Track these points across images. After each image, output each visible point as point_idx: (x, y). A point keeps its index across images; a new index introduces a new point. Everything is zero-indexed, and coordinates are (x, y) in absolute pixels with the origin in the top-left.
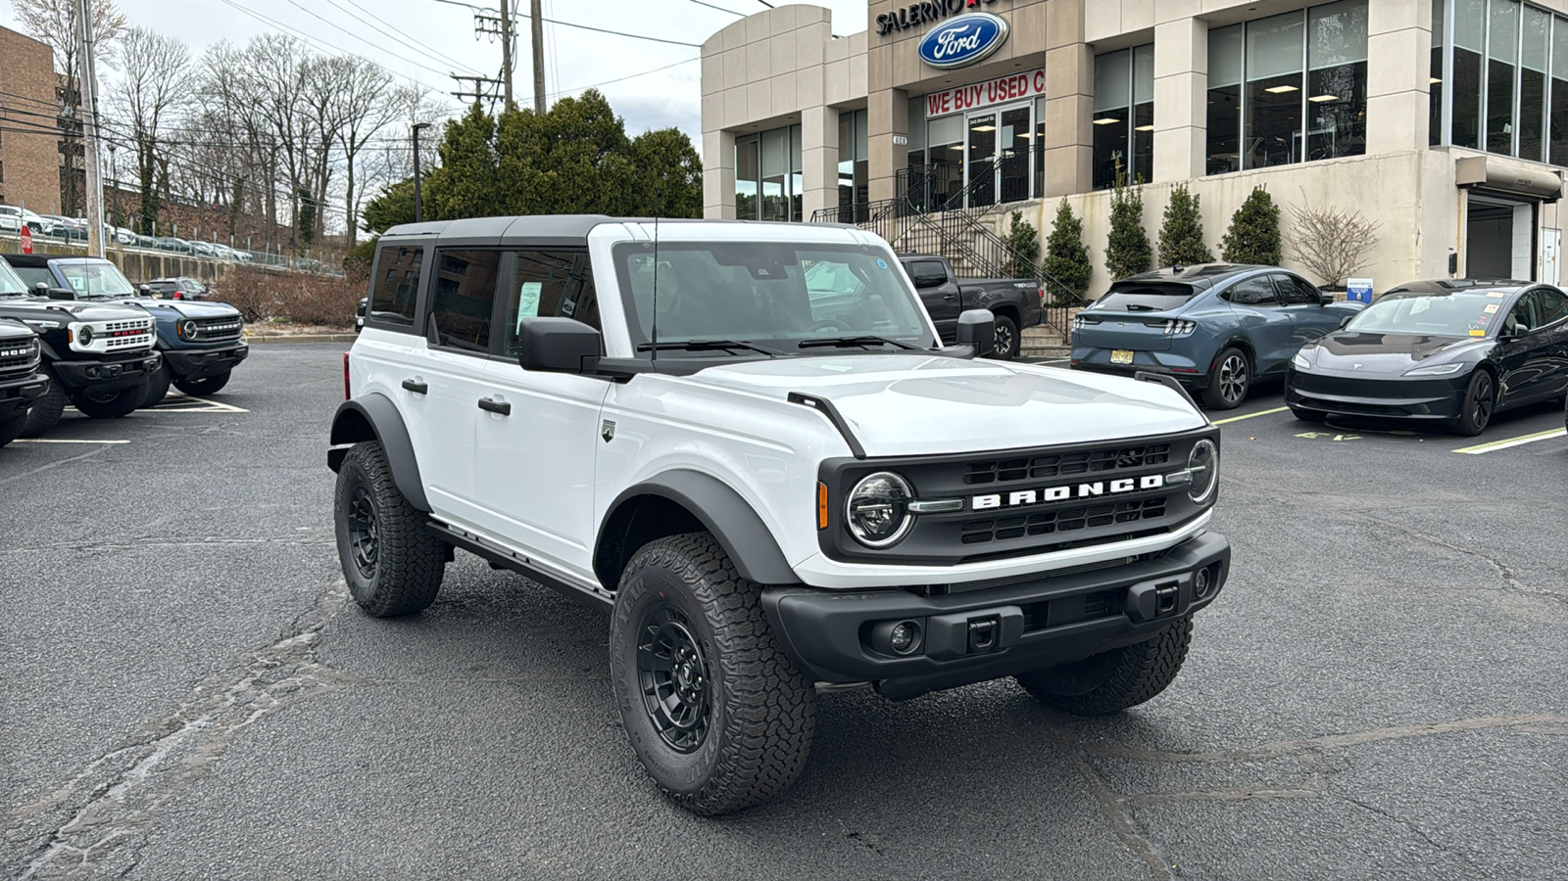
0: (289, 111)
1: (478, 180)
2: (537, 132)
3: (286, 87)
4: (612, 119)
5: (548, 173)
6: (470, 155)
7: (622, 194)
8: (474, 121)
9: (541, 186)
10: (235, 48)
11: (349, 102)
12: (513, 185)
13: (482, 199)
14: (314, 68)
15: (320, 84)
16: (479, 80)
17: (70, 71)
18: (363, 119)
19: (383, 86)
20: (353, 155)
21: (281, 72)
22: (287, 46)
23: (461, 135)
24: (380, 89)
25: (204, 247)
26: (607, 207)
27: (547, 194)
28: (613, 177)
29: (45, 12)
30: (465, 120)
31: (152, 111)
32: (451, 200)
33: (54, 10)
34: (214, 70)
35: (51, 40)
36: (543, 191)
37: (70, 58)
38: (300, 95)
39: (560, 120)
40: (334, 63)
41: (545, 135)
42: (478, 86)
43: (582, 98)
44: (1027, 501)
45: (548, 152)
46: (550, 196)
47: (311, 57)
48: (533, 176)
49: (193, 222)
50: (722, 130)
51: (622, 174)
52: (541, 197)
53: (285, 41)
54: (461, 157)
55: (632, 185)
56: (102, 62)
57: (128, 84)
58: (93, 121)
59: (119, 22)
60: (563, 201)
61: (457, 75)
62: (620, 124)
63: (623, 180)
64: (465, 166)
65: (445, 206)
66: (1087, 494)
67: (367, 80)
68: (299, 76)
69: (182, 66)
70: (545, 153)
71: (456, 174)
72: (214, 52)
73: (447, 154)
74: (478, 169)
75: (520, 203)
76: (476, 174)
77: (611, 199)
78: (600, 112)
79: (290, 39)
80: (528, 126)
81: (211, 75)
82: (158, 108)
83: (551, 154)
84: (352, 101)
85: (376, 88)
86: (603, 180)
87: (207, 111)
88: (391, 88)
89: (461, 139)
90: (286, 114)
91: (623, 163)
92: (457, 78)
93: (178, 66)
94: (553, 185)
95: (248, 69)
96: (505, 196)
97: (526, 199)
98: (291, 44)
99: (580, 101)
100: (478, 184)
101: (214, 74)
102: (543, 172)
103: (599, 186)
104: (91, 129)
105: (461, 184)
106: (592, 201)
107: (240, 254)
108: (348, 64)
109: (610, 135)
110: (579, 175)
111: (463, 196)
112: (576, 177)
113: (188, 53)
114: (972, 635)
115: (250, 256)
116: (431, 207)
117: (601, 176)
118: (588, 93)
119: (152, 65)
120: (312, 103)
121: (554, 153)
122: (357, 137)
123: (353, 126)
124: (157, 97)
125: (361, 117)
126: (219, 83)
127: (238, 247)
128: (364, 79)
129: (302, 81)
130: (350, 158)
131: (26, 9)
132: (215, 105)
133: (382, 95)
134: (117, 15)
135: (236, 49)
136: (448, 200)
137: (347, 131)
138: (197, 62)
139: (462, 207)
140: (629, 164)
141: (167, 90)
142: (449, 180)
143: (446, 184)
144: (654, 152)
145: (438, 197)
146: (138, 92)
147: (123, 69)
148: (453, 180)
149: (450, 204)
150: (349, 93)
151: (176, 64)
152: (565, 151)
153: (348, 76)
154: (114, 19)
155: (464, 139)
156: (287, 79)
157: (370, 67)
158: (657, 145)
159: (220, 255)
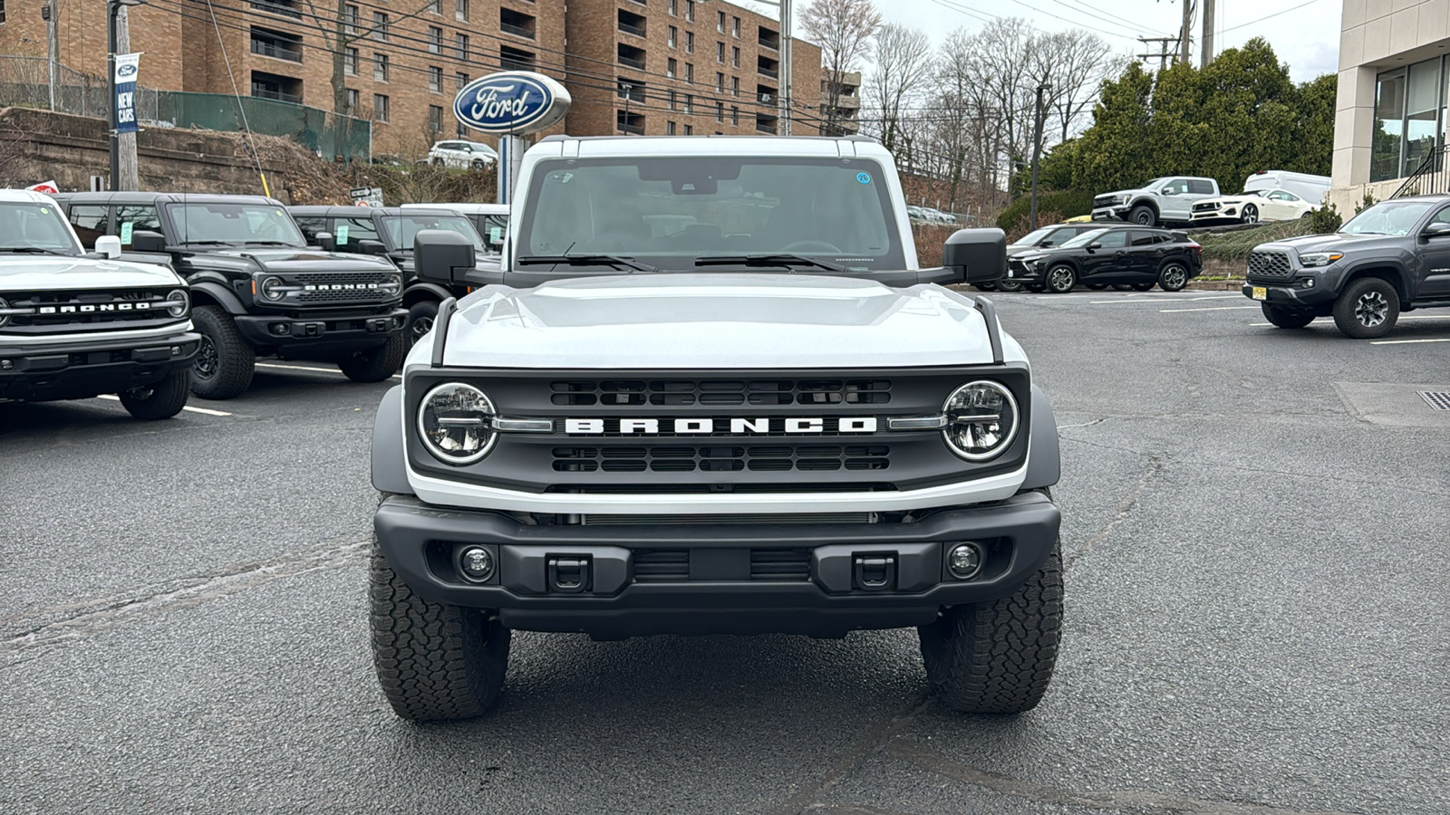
0: (1013, 86)
1: (1127, 136)
2: (1193, 85)
3: (1011, 65)
4: (1275, 66)
5: (1199, 125)
6: (1121, 112)
7: (1280, 141)
8: (1131, 80)
9: (1191, 138)
10: (970, 33)
11: (1068, 74)
12: (1161, 139)
13: (1129, 154)
14: (1039, 45)
15: (1043, 59)
16: (1166, 41)
17: (835, 67)
18: (1081, 88)
19: (1101, 56)
20: (1067, 123)
21: (1009, 51)
22: (1015, 27)
23: (1114, 94)
24: (1098, 59)
25: (915, 211)
26: (1260, 157)
27: (1196, 146)
28: (1269, 124)
29: (821, 19)
30: (1122, 79)
31: (896, 95)
32: (1098, 157)
33: (827, 16)
34: (952, 56)
35: (824, 42)
36: (1193, 142)
37: (836, 56)
38: (1024, 71)
39: (1218, 72)
40: (1056, 39)
41: (1200, 88)
42: (1165, 47)
43: (1246, 48)
44: (647, 431)
45: (1202, 105)
46: (1199, 148)
47: (1036, 36)
48: (1182, 129)
49: (923, 190)
50: (1360, 66)
51: (1281, 121)
52: (1189, 149)
53: (1014, 23)
54: (1111, 116)
55: (1292, 133)
56: (861, 58)
57: (879, 74)
58: (786, 105)
59: (876, 21)
60: (1213, 153)
61: (1145, 38)
62: (1285, 71)
63: (1282, 128)
64: (1115, 124)
65: (1091, 163)
66: (742, 431)
67: (1087, 52)
68: (1024, 53)
69: (923, 54)
70: (1198, 105)
71: (1105, 132)
72: (952, 39)
73: (1098, 114)
74: (1127, 126)
75: (1167, 157)
76: (1125, 131)
77: (1265, 148)
78: (1263, 60)
79: (1018, 21)
80: (1183, 80)
81: (949, 60)
82: (900, 91)
83: (1204, 106)
84: (1071, 72)
85: (1094, 60)
86: (1259, 129)
87: (943, 92)
88: (1109, 56)
89: (1114, 97)
90: (1010, 90)
91: (1282, 111)
92: (1145, 41)
93: (919, 54)
94: (1204, 137)
95: (980, 51)
96: (1153, 150)
97: (1174, 153)
98: (1019, 25)
99: (1244, 50)
100: (1126, 140)
101: (951, 59)
102: (1194, 124)
103: (1253, 136)
104: (784, 112)
105: (1109, 141)
106: (1245, 151)
107: (945, 216)
108: (1069, 39)
109: (1271, 83)
110: (1232, 125)
111: (1110, 153)
112: (1229, 128)
113: (928, 42)
114: (552, 572)
115: (953, 217)
116: (1079, 165)
117: (1257, 125)
118: (1252, 42)
119: (898, 56)
120: (1035, 78)
121: (1208, 105)
122: (1072, 106)
123: (1070, 96)
124: (900, 83)
125: (1079, 86)
126: (955, 66)
127: (944, 211)
128: (1084, 51)
129: (1027, 59)
130: (1065, 126)
131: (807, 18)
132: (950, 87)
133: (1098, 64)
134: (874, 15)
135: (971, 35)
136: (1095, 158)
137: (1065, 100)
138: (936, 50)
139: (1108, 163)
140: (1291, 110)
141: (908, 77)
142: (1098, 138)
143: (1095, 142)
144: (1322, 97)
145: (1086, 155)
146: (886, 79)
147: (876, 61)
148: (1102, 138)
149: (1096, 161)
150: (1069, 65)
151: (917, 52)
152: (1220, 102)
153: (1069, 49)
154: (872, 18)
155: (1117, 97)
156: (1013, 58)
157: (1090, 40)
158: (1327, 89)
159: (928, 217)
